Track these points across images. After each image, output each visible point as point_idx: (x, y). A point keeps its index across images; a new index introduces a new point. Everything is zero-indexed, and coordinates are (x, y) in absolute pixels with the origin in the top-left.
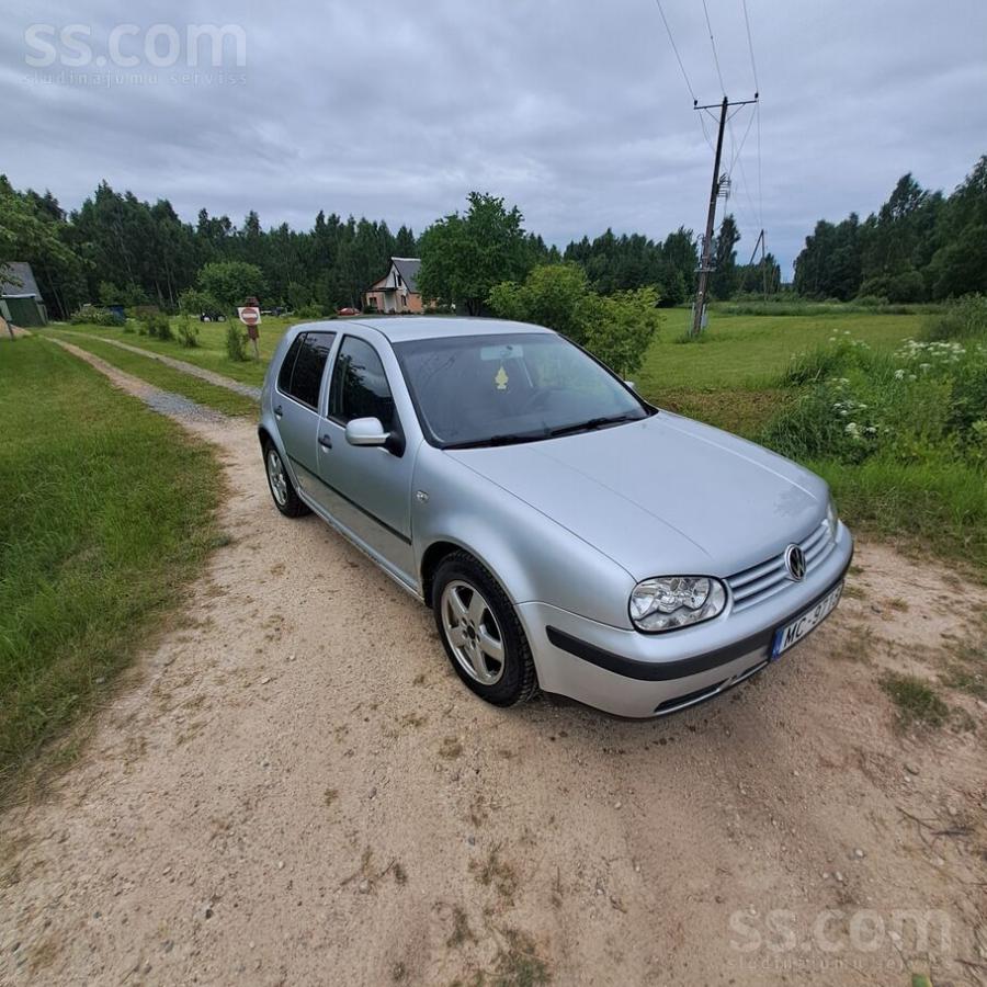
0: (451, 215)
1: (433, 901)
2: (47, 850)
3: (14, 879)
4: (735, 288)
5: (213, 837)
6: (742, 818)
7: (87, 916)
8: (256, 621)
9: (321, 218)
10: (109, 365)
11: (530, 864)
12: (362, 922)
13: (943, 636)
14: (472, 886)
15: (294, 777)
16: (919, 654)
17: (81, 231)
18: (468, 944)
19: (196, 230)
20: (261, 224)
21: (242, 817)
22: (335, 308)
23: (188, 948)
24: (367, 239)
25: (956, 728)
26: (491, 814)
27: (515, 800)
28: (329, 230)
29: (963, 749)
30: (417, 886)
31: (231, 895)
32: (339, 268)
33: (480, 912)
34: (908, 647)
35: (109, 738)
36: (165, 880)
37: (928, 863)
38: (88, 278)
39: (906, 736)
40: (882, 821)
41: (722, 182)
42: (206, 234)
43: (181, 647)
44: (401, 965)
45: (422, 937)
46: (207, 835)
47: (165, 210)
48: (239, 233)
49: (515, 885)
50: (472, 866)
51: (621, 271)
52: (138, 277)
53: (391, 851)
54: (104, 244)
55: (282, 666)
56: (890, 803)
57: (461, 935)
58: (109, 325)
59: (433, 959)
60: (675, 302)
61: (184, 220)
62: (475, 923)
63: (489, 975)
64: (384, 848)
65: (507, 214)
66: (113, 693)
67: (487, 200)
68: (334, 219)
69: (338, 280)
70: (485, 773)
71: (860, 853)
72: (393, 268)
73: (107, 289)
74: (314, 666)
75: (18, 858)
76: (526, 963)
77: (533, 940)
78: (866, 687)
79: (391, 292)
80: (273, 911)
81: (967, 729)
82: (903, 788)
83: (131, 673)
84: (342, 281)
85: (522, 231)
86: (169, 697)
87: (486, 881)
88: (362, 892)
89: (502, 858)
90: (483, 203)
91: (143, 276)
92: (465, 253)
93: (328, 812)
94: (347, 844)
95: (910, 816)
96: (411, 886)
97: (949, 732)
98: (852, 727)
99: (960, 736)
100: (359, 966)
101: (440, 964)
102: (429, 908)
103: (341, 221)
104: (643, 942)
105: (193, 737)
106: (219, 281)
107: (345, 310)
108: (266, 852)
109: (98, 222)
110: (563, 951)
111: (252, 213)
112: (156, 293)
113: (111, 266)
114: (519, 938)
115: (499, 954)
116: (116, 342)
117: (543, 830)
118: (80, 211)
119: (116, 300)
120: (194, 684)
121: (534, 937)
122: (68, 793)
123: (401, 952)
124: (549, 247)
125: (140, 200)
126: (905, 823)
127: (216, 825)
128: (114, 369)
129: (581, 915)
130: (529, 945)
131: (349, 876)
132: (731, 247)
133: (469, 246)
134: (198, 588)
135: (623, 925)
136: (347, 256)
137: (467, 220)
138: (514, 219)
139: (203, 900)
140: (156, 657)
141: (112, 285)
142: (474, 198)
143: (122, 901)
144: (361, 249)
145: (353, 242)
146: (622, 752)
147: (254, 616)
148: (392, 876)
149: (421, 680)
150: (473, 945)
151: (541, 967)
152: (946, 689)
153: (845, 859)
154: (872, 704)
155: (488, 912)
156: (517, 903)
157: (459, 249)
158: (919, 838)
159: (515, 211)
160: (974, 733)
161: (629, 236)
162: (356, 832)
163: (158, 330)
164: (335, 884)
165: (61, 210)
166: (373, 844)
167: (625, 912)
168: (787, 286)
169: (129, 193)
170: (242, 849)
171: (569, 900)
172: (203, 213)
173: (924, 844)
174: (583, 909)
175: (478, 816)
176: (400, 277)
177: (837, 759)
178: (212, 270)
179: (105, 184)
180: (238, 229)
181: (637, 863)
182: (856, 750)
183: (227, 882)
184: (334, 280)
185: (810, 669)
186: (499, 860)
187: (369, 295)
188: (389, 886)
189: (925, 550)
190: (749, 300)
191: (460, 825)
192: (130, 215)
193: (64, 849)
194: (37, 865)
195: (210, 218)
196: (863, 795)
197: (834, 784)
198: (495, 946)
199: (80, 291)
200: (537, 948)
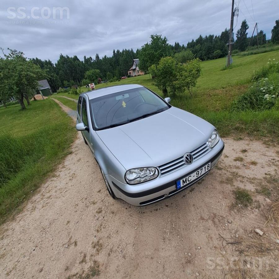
0: (146, 44)
1: (80, 251)
2: (10, 232)
3: (2, 239)
4: (247, 46)
5: (41, 231)
6: (170, 234)
7: (12, 248)
8: (69, 175)
9: (114, 51)
10: (62, 104)
11: (107, 243)
12: (64, 255)
13: (266, 174)
14: (91, 248)
15: (63, 217)
16: (252, 181)
17: (58, 68)
18: (84, 263)
19: (84, 62)
20: (99, 57)
21: (48, 227)
22: (121, 77)
23: (28, 258)
24: (127, 55)
25: (253, 208)
26: (103, 229)
27: (110, 226)
28: (117, 55)
29: (252, 215)
30: (79, 247)
31: (40, 246)
32: (121, 65)
33: (90, 255)
34: (250, 179)
35: (30, 206)
36: (29, 241)
37: (220, 253)
38: (61, 80)
39: (233, 210)
40: (211, 238)
41: (235, 11)
42: (86, 63)
43: (51, 182)
44: (68, 267)
45: (75, 260)
46: (40, 231)
47: (76, 58)
48: (94, 61)
49: (101, 249)
50: (93, 243)
51: (205, 48)
52: (72, 78)
53: (76, 238)
54: (63, 71)
55: (70, 187)
56: (217, 233)
57: (83, 261)
58: (65, 92)
59: (75, 266)
60: (225, 55)
61: (81, 60)
62: (88, 258)
63: (86, 272)
64: (75, 237)
65: (163, 39)
66: (33, 195)
67: (156, 36)
68: (118, 51)
69: (121, 69)
70: (105, 218)
71: (199, 248)
72: (134, 63)
73: (65, 82)
74: (77, 187)
75: (4, 234)
76: (96, 270)
77: (100, 264)
78: (228, 193)
79: (134, 70)
80: (47, 250)
81: (256, 208)
82: (224, 228)
83: (38, 190)
84: (122, 69)
85: (167, 44)
86: (44, 196)
87: (94, 247)
88: (66, 248)
89: (101, 242)
90: (155, 37)
91: (73, 78)
92: (151, 55)
93: (66, 227)
94: (67, 235)
95: (222, 237)
96: (77, 247)
97: (250, 209)
98: (216, 207)
99: (253, 211)
100: (59, 266)
101: (76, 268)
102: (79, 253)
103: (120, 51)
104: (126, 268)
105: (46, 206)
106: (89, 76)
107: (123, 77)
108: (50, 236)
109: (61, 65)
110: (106, 268)
111: (97, 54)
112: (77, 82)
113: (66, 76)
114: (97, 263)
115: (90, 267)
116: (66, 97)
117: (114, 235)
118: (57, 63)
119: (68, 85)
120: (50, 192)
121: (100, 263)
122: (18, 219)
123: (69, 263)
124: (182, 46)
125: (70, 57)
126: (219, 239)
127: (43, 229)
128: (64, 105)
129: (114, 259)
130: (98, 265)
131: (65, 243)
132: (245, 31)
133: (152, 53)
134: (60, 166)
135: (123, 262)
136: (122, 61)
137: (151, 44)
138: (165, 41)
139: (34, 246)
140: (45, 185)
141: (66, 81)
142: (152, 37)
143: (20, 245)
144: (126, 59)
145: (123, 57)
146: (144, 213)
147: (69, 174)
148: (74, 244)
149: (99, 191)
150: (85, 264)
151: (99, 271)
152: (256, 194)
153: (194, 249)
154: (227, 199)
155: (92, 256)
156: (100, 254)
157: (149, 54)
158: (222, 244)
159: (165, 38)
160: (259, 210)
161: (208, 36)
162: (70, 232)
163: (75, 92)
164: (61, 245)
165: (52, 64)
166: (73, 236)
167: (125, 259)
168: (269, 41)
169: (67, 56)
170: (46, 235)
171: (112, 254)
172: (85, 57)
173: (222, 246)
174: (115, 257)
175: (99, 230)
176: (136, 65)
177: (206, 217)
178: (88, 73)
179: (61, 54)
180: (94, 60)
181: (135, 245)
182: (214, 214)
183: (40, 243)
184: (120, 69)
185: (211, 186)
186: (100, 242)
187: (129, 72)
188: (73, 246)
189: (275, 142)
190: (253, 49)
191: (94, 232)
192: (68, 61)
193: (13, 232)
194: (7, 236)
195: (87, 58)
196: (209, 229)
197: (201, 225)
198: (90, 264)
199: (60, 84)
200: (100, 266)
